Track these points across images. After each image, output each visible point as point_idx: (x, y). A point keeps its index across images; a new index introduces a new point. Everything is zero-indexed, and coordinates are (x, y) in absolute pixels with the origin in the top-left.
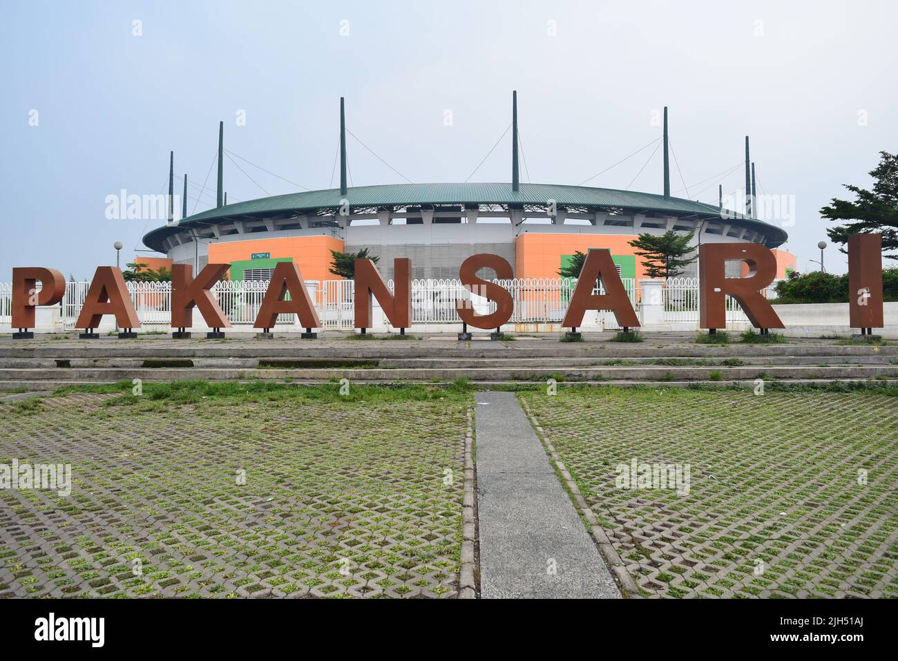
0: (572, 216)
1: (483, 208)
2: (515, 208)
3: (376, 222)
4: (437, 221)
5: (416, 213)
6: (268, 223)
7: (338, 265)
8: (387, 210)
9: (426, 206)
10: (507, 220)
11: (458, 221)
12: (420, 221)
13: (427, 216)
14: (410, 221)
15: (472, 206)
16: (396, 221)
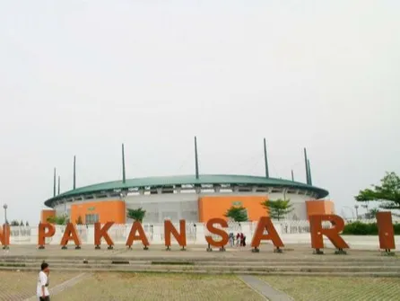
0: (224, 188)
1: (183, 186)
2: (197, 186)
3: (137, 194)
4: (164, 192)
5: (154, 189)
6: (94, 195)
7: (130, 214)
8: (142, 188)
9: (159, 187)
10: (194, 191)
11: (172, 192)
12: (156, 193)
13: (159, 191)
14: (152, 193)
15: (179, 186)
16: (146, 193)
